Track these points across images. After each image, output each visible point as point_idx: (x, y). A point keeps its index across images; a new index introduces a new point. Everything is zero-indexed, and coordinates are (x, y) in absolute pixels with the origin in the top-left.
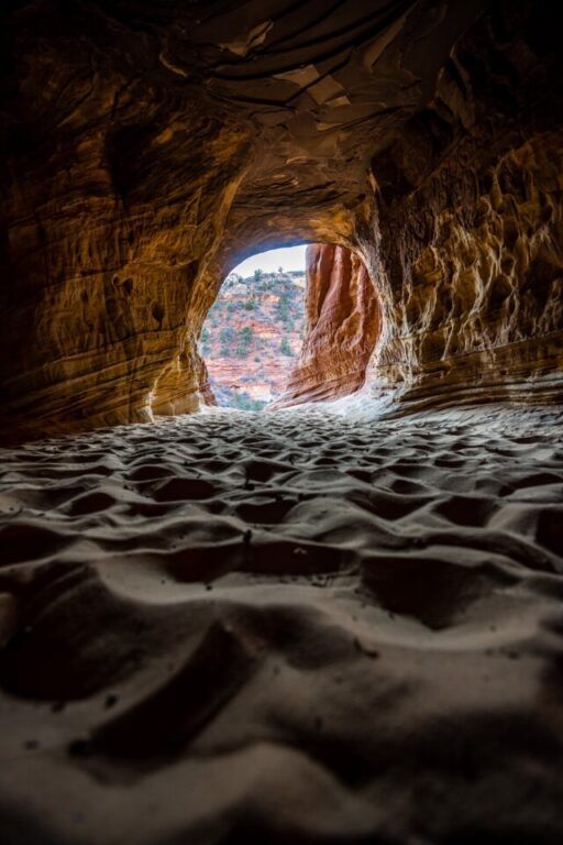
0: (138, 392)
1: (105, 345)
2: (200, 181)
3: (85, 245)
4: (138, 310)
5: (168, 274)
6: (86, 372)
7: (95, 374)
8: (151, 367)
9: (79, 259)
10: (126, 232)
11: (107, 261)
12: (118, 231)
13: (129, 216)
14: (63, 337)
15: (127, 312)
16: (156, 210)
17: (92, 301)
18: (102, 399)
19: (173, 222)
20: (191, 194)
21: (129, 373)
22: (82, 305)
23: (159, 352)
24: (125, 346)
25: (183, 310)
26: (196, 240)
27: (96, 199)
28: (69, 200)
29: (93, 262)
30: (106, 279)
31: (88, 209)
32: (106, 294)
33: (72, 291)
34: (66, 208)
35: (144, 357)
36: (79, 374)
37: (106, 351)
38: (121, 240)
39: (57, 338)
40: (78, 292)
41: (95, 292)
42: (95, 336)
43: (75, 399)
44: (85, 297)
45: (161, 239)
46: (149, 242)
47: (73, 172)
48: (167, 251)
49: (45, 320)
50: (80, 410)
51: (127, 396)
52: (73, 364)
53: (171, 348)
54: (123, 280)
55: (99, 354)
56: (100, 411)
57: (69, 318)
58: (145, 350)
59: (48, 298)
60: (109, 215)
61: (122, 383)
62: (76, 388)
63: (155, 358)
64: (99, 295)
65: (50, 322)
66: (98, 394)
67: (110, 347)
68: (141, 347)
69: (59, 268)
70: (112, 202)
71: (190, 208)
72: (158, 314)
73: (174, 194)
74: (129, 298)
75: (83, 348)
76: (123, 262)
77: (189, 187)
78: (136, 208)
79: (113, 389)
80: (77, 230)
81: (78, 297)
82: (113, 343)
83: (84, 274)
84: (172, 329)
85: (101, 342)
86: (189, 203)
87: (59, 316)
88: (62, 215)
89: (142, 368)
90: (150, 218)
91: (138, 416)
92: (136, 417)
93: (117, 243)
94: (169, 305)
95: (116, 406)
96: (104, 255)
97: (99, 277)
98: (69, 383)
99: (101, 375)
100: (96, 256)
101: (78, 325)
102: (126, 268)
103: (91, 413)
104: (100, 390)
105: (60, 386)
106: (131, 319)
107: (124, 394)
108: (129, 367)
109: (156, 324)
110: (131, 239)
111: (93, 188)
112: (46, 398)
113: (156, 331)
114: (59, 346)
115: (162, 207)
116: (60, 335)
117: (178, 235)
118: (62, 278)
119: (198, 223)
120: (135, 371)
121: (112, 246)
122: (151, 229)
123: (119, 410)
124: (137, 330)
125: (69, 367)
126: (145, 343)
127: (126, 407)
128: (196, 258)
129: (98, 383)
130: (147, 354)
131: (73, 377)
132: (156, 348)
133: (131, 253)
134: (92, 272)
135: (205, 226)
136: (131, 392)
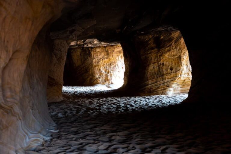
0: (166, 88)
1: (158, 77)
2: (173, 42)
3: (153, 58)
4: (166, 69)
5: (174, 59)
6: (153, 83)
7: (155, 84)
8: (169, 82)
9: (152, 61)
10: (160, 54)
11: (157, 60)
12: (158, 54)
13: (160, 51)
14: (150, 76)
15: (162, 70)
16: (165, 49)
17: (155, 68)
18: (156, 89)
19: (169, 50)
20: (171, 44)
21: (163, 83)
22: (153, 69)
23: (171, 78)
24: (162, 77)
25: (179, 67)
26: (177, 52)
27: (153, 50)
28: (148, 51)
29: (155, 61)
30: (158, 64)
31: (152, 52)
32: (158, 66)
33: (151, 67)
34: (148, 53)
35: (166, 80)
36: (152, 84)
37: (158, 79)
38: (159, 56)
39: (148, 76)
40: (152, 67)
41: (156, 66)
42: (156, 75)
43: (150, 89)
44: (154, 68)
45: (168, 53)
46: (165, 55)
47: (149, 47)
48: (171, 55)
49: (146, 73)
50: (151, 92)
51: (163, 89)
52: (151, 82)
53: (175, 77)
54: (162, 63)
55: (156, 79)
56: (155, 92)
57: (151, 72)
58: (166, 78)
59: (147, 69)
60: (156, 52)
61: (161, 86)
62: (151, 87)
63: (170, 80)
64: (157, 67)
65: (147, 73)
66: (155, 88)
67: (159, 78)
68: (165, 77)
69: (148, 63)
70: (156, 50)
71: (172, 47)
72: (171, 69)
73: (168, 45)
74: (163, 67)
75: (153, 78)
76: (160, 60)
77: (171, 43)
78: (161, 50)
79: (159, 87)
80: (151, 56)
81: (153, 68)
82: (159, 77)
83: (153, 63)
84: (175, 72)
85: (157, 77)
86: (172, 46)
87: (149, 72)
88: (148, 54)
89: (167, 82)
90: (164, 51)
91: (164, 93)
92: (163, 94)
93: (158, 56)
94: (175, 66)
95: (159, 91)
96: (157, 59)
97: (156, 63)
98: (149, 86)
99: (156, 84)
100: (155, 60)
101: (153, 73)
102: (161, 61)
103: (153, 92)
104: (156, 87)
105: (148, 86)
106: (163, 71)
107: (162, 88)
108: (163, 82)
109: (170, 71)
110: (161, 55)
111: (152, 48)
112: (145, 89)
113: (170, 73)
114: (148, 78)
115: (166, 48)
116: (149, 76)
117: (172, 52)
118: (149, 65)
119: (176, 49)
120: (165, 83)
121: (158, 58)
122: (165, 53)
123: (159, 92)
124: (164, 74)
125: (150, 83)
126: (166, 77)
127: (162, 91)
128: (179, 55)
129: (155, 86)
130: (167, 79)
131: (151, 84)
132: (170, 77)
133: (162, 58)
134: (155, 63)
135: (178, 49)
136: (164, 88)
